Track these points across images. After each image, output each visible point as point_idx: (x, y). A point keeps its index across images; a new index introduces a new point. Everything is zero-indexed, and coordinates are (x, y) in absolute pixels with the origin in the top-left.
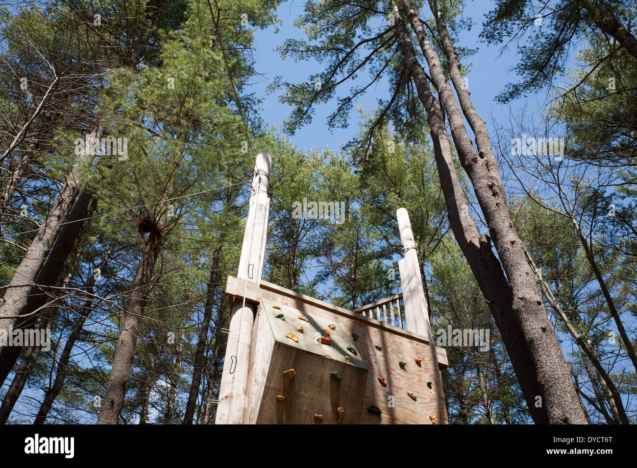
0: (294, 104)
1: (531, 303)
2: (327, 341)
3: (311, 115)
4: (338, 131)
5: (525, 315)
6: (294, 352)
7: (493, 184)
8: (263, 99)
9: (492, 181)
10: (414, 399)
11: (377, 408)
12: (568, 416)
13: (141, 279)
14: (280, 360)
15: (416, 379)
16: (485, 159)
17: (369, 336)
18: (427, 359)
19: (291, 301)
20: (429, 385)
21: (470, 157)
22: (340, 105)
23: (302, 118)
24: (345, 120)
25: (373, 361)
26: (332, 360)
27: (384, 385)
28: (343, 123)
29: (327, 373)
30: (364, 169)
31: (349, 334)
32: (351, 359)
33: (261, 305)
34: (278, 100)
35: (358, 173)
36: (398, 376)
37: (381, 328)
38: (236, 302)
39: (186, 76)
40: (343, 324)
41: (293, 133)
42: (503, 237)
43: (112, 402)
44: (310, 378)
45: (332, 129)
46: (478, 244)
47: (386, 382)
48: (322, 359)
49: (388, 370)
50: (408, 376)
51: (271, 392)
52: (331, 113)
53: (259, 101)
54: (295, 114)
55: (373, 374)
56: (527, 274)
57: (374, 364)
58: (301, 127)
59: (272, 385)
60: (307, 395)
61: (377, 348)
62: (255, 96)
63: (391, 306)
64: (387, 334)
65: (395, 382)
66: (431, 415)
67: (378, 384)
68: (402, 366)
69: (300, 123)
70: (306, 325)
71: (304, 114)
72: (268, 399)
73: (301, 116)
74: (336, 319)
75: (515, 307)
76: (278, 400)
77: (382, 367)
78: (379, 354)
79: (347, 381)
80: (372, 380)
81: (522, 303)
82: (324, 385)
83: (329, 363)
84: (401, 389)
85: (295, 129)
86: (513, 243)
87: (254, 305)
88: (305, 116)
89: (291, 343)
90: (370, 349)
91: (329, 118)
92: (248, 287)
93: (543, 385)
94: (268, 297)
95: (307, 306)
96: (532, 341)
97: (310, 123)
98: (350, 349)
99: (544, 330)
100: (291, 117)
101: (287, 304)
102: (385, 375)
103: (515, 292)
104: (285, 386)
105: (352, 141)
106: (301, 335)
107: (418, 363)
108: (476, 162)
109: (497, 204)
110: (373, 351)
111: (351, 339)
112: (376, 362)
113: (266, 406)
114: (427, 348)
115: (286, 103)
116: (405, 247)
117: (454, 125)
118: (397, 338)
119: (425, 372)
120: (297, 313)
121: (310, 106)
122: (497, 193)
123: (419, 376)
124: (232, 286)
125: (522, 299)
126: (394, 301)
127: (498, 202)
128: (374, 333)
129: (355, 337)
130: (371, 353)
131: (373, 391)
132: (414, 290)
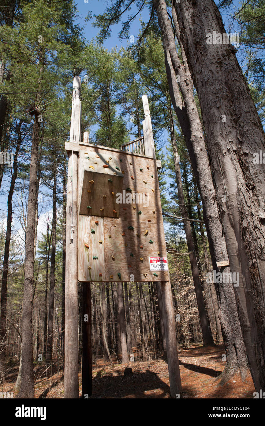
0: (100, 27)
1: (198, 138)
2: (107, 166)
3: (110, 32)
4: (124, 40)
5: (195, 143)
6: (92, 174)
7: (187, 79)
8: (84, 27)
9: (186, 77)
10: (146, 183)
11: (130, 189)
12: (206, 184)
13: (35, 137)
14: (87, 177)
15: (147, 175)
16: (184, 65)
17: (127, 159)
18: (152, 166)
19: (92, 149)
20: (152, 177)
21: (177, 65)
22: (123, 26)
23: (105, 35)
24: (127, 35)
25: (128, 170)
26: (108, 175)
27: (133, 179)
28: (126, 36)
29: (107, 180)
30: (139, 60)
31: (118, 160)
32: (116, 173)
33: (80, 153)
34: (92, 26)
35: (136, 63)
36: (139, 175)
37: (132, 155)
38: (69, 153)
39: (37, 27)
40: (115, 156)
41: (102, 43)
42: (189, 106)
43: (32, 190)
44: (100, 183)
45: (122, 40)
46: (181, 108)
47: (134, 178)
48: (104, 175)
49: (135, 173)
50: (143, 174)
51: (85, 190)
52: (119, 31)
53: (82, 29)
54: (102, 32)
55: (128, 175)
56: (198, 124)
57: (129, 171)
58: (106, 39)
59: (85, 187)
60: (100, 189)
61: (130, 164)
62: (79, 26)
63: (140, 142)
64: (135, 157)
65: (138, 177)
66: (152, 189)
67: (130, 179)
68: (141, 170)
69: (105, 37)
70: (99, 160)
71: (106, 32)
72: (84, 192)
73: (105, 33)
74: (112, 155)
75: (191, 140)
76: (88, 192)
77: (132, 172)
78: (131, 166)
79: (115, 182)
80: (128, 178)
81: (194, 138)
82: (106, 185)
83: (107, 176)
84: (140, 180)
85: (103, 40)
86: (193, 109)
87: (77, 153)
88: (107, 33)
89: (92, 170)
90: (127, 165)
91: (119, 34)
92: (74, 146)
93: (199, 173)
94: (82, 149)
95: (99, 150)
96: (196, 155)
97: (110, 37)
98: (117, 168)
99: (201, 150)
100: (100, 34)
101: (91, 151)
102: (133, 175)
103: (192, 132)
104: (90, 187)
105: (131, 46)
106: (96, 165)
107: (148, 168)
108: (180, 68)
109: (188, 90)
110: (129, 166)
111: (119, 163)
112: (130, 170)
113: (84, 195)
114: (152, 161)
115: (96, 27)
116: (145, 115)
117: (170, 47)
118: (139, 158)
119: (151, 172)
120: (95, 154)
121: (108, 28)
122: (188, 84)
123: (148, 173)
124: (68, 146)
125: (194, 136)
126: (141, 139)
127: (188, 89)
128: (129, 157)
129: (121, 161)
130: (128, 166)
131: (128, 182)
132: (148, 135)
